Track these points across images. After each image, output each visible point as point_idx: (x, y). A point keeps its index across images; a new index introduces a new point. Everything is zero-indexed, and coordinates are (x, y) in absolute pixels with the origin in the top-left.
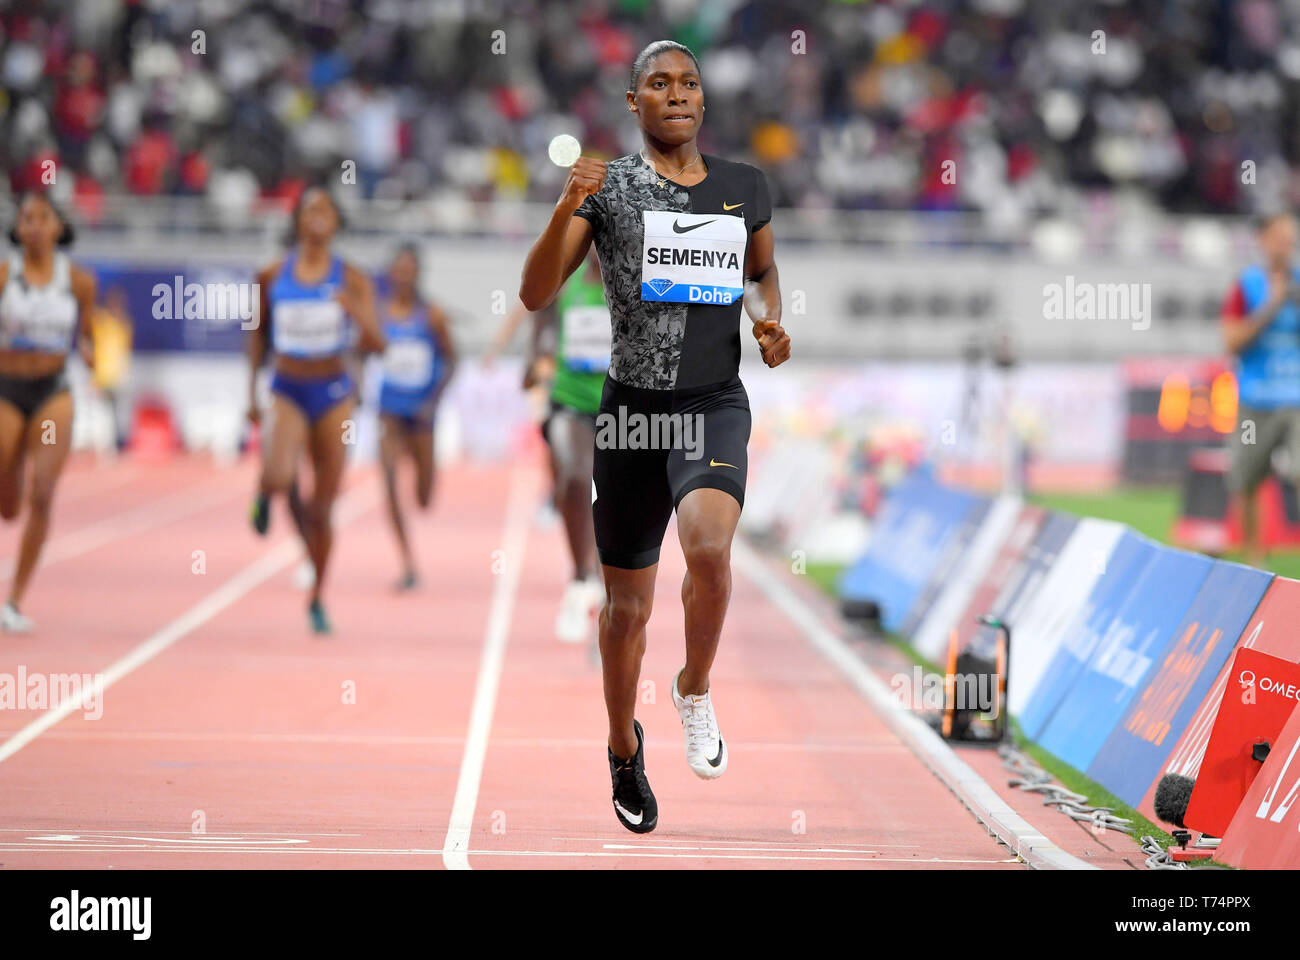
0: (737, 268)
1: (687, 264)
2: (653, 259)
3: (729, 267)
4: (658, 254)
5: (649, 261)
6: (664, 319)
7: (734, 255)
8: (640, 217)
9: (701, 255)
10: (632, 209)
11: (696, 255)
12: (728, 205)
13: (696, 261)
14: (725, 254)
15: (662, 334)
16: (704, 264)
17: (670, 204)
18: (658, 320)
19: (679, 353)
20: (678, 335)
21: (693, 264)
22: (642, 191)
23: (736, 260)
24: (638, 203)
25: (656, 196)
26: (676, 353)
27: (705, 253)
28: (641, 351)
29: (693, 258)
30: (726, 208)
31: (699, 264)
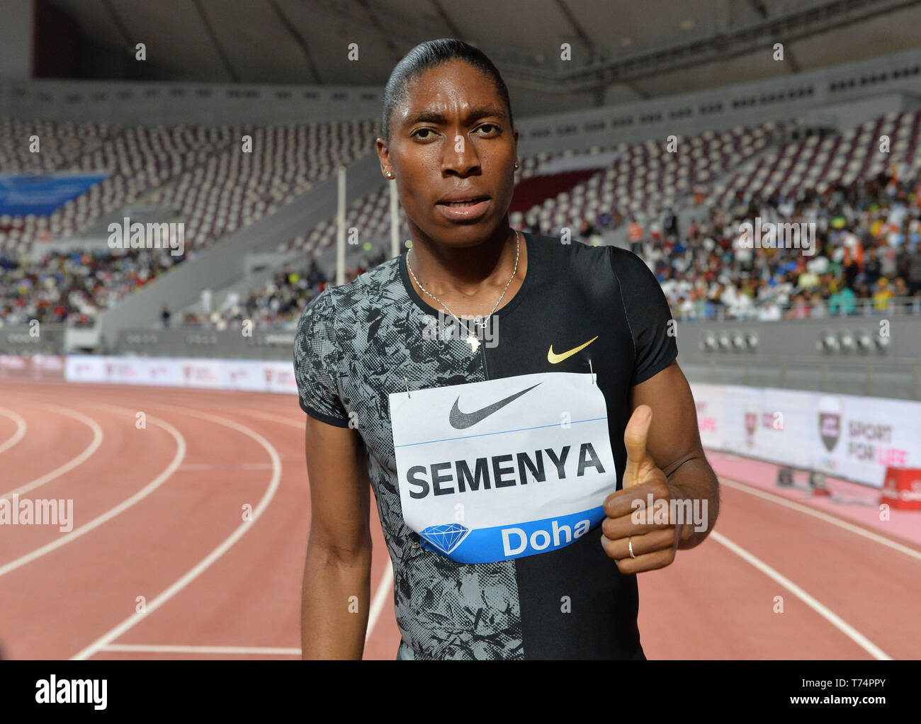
0: (601, 470)
1: (487, 486)
2: (419, 489)
3: (581, 473)
4: (428, 478)
5: (413, 495)
6: (471, 582)
7: (586, 447)
8: (385, 407)
9: (514, 463)
10: (371, 391)
11: (503, 465)
12: (556, 352)
13: (504, 478)
14: (566, 450)
15: (475, 610)
16: (524, 481)
17: (444, 367)
18: (459, 584)
19: (517, 643)
20: (508, 611)
21: (500, 484)
22: (390, 351)
23: (594, 455)
24: (382, 378)
25: (416, 354)
26: (515, 643)
27: (523, 458)
28: (443, 635)
29: (498, 472)
30: (553, 358)
31: (512, 483)
